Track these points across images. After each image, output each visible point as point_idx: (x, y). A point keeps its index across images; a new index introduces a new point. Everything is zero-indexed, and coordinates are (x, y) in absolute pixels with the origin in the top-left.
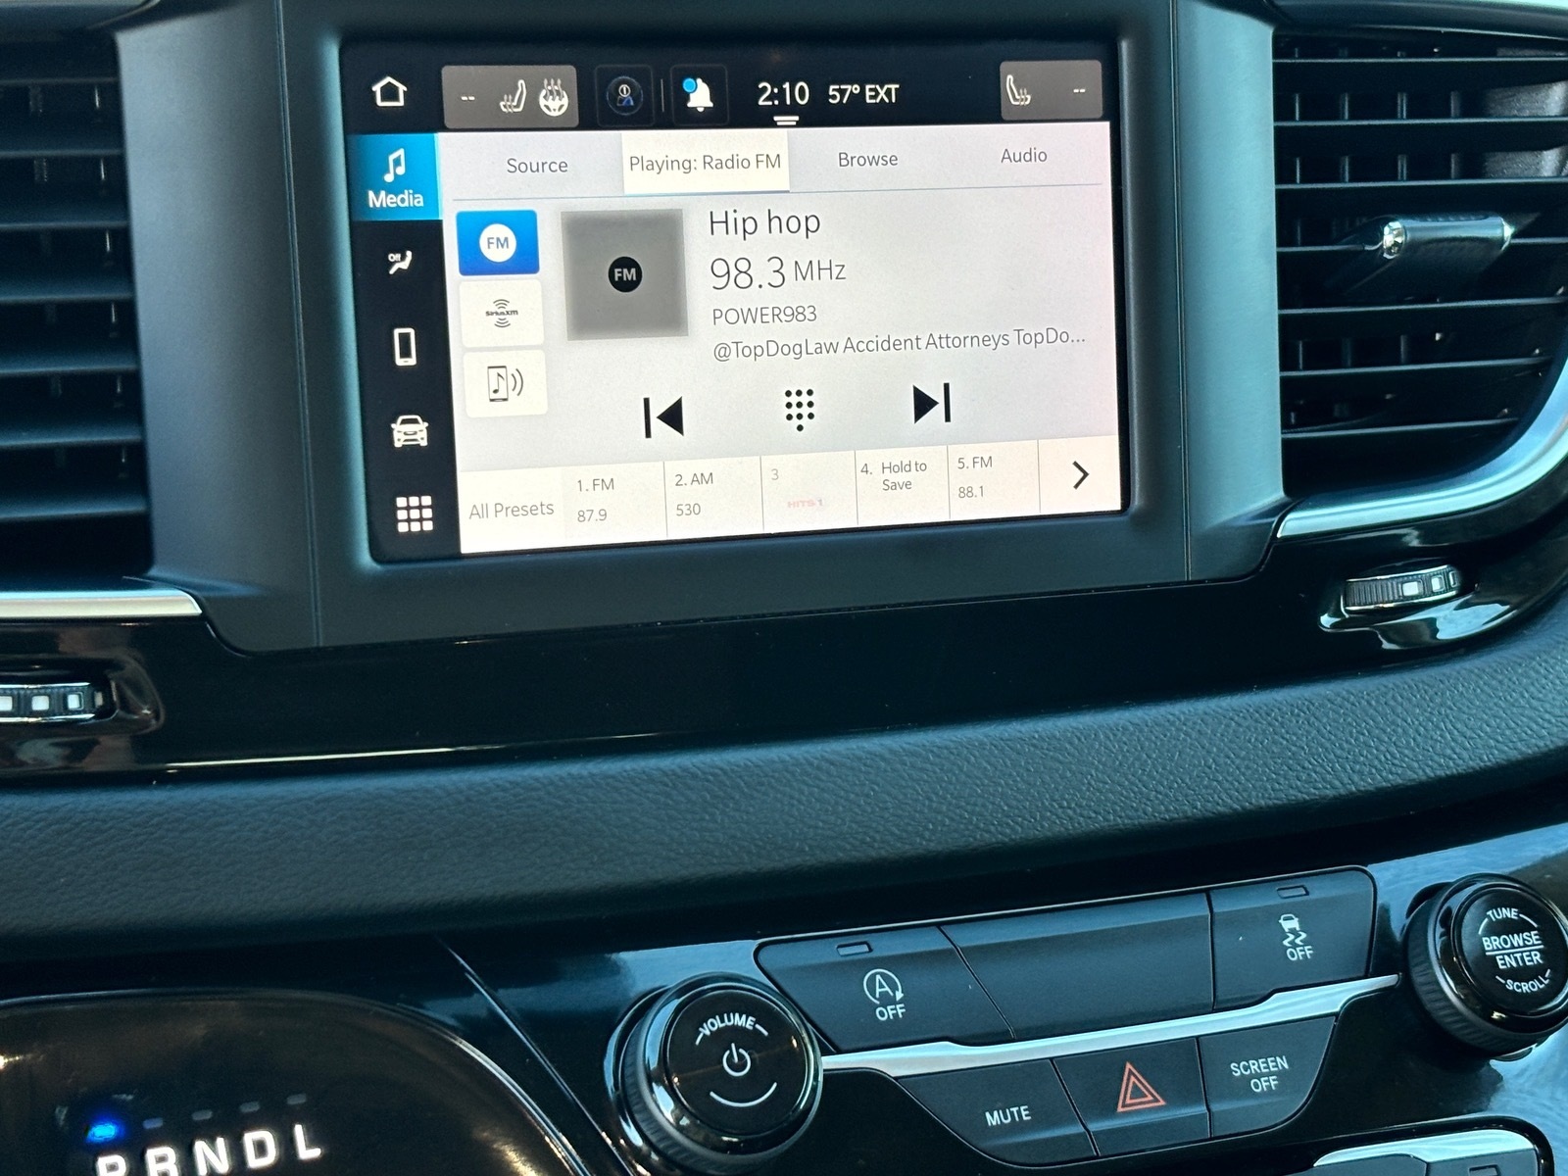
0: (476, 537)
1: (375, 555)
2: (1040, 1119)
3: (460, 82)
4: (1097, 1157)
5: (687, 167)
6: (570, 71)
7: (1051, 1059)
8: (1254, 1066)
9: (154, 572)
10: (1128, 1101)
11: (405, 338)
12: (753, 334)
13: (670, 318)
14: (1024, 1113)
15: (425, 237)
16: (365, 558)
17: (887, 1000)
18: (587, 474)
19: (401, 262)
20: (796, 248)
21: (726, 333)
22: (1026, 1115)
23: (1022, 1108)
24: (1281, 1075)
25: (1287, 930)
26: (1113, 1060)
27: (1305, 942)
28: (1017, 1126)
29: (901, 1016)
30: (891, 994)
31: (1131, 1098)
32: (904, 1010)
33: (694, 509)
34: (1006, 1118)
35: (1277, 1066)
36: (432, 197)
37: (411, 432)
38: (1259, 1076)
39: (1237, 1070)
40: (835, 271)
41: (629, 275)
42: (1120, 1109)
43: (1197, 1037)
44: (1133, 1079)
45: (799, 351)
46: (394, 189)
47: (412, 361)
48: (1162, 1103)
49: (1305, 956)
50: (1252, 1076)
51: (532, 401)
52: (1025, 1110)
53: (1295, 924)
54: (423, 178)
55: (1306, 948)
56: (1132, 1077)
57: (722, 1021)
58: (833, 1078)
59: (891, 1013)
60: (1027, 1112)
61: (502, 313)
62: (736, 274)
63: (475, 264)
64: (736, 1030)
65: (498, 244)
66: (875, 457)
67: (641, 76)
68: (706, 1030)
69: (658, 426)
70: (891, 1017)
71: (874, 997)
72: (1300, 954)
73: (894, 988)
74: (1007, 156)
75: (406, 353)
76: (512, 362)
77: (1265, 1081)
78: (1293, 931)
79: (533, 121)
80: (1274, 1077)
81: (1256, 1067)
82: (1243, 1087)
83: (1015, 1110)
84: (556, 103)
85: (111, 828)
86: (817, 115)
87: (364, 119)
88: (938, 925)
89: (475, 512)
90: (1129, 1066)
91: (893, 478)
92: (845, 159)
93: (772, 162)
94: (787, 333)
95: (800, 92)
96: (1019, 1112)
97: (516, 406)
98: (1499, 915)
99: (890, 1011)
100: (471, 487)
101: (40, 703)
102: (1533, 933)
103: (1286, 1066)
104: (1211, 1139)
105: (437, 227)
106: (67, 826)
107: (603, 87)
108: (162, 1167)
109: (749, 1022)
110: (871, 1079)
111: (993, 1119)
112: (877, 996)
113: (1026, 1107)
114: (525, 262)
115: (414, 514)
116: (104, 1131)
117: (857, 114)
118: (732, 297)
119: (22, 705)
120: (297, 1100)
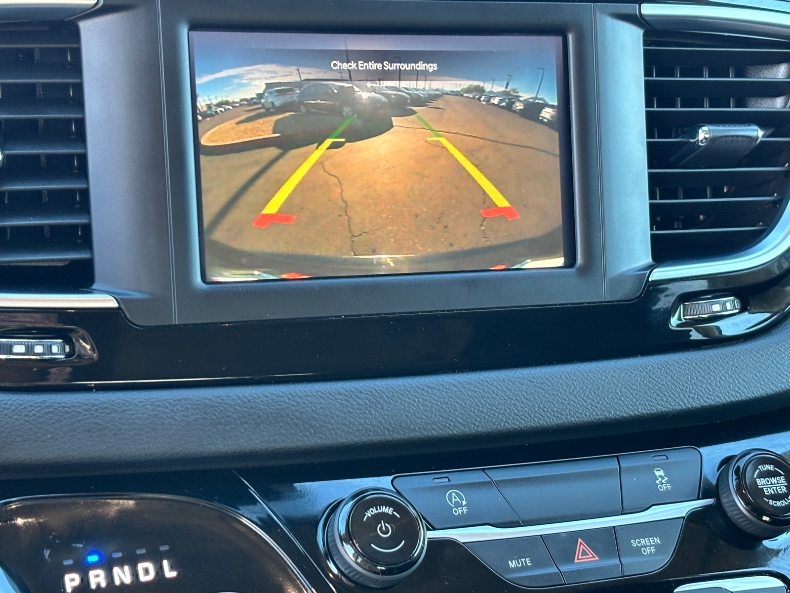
1: (204, 279)
2: (536, 564)
4: (565, 584)
7: (541, 536)
8: (643, 540)
9: (94, 287)
10: (580, 557)
14: (528, 562)
16: (198, 281)
17: (458, 505)
22: (529, 563)
23: (527, 559)
24: (657, 546)
25: (657, 476)
26: (573, 536)
27: (667, 482)
28: (524, 568)
29: (465, 513)
30: (460, 502)
31: (581, 556)
32: (467, 510)
34: (519, 564)
35: (654, 542)
38: (645, 547)
39: (634, 543)
42: (576, 561)
43: (614, 527)
44: (582, 546)
48: (597, 558)
49: (667, 488)
50: (642, 547)
52: (528, 560)
53: (661, 473)
55: (668, 485)
56: (581, 545)
57: (377, 510)
58: (432, 543)
59: (460, 511)
60: (529, 561)
64: (383, 513)
68: (369, 514)
70: (460, 513)
71: (452, 503)
72: (665, 487)
73: (462, 499)
77: (649, 549)
78: (661, 476)
80: (653, 547)
81: (644, 542)
82: (638, 551)
83: (523, 560)
85: (73, 411)
88: (483, 470)
90: (580, 540)
96: (525, 561)
98: (764, 468)
99: (460, 510)
101: (39, 349)
102: (781, 477)
103: (659, 542)
104: (622, 577)
106: (51, 410)
109: (390, 510)
110: (451, 544)
111: (512, 564)
112: (453, 503)
113: (529, 559)
116: (68, 561)
119: (29, 350)
120: (164, 548)
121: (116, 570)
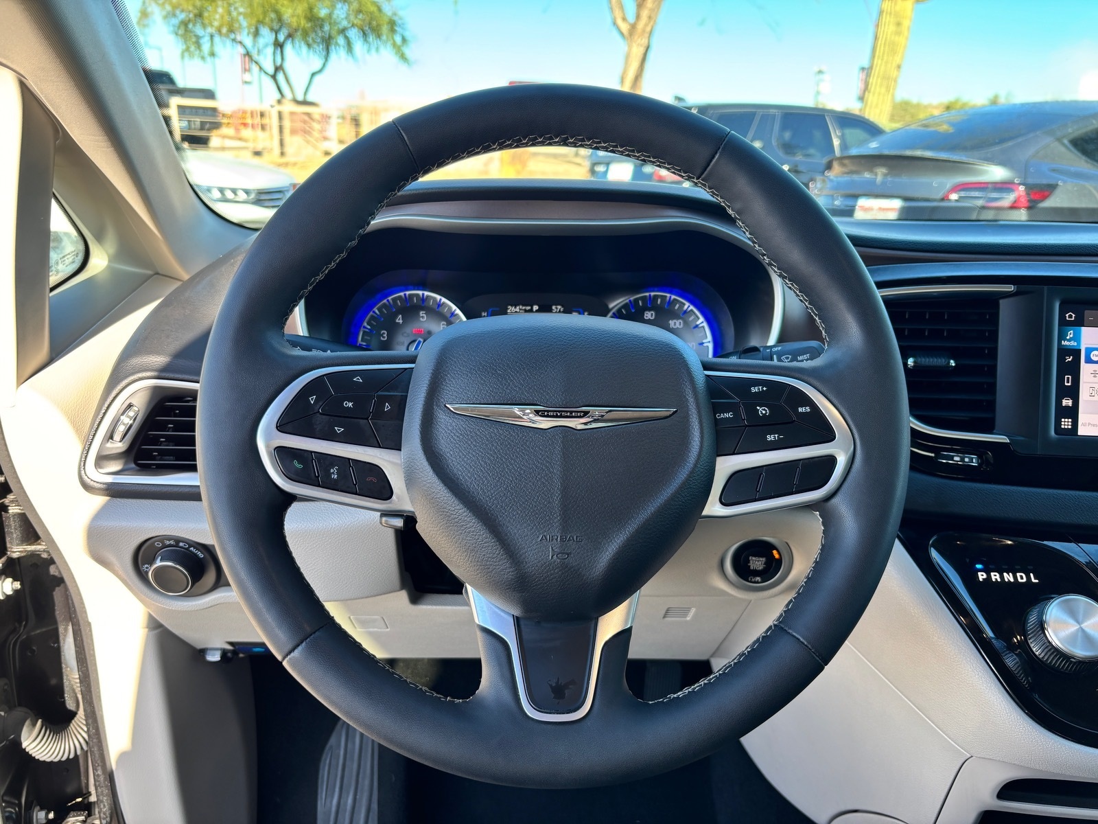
0: (1082, 431)
1: (1056, 433)
3: (1090, 314)
9: (994, 431)
11: (1068, 378)
15: (1076, 353)
19: (1069, 359)
36: (1079, 343)
37: (1067, 402)
46: (1069, 340)
47: (1069, 384)
54: (1077, 338)
61: (1095, 374)
63: (1089, 361)
75: (1068, 382)
87: (1064, 323)
89: (1083, 424)
100: (1082, 418)
101: (967, 460)
105: (1079, 351)
108: (996, 577)
115: (1066, 423)
119: (962, 460)
121: (1006, 574)
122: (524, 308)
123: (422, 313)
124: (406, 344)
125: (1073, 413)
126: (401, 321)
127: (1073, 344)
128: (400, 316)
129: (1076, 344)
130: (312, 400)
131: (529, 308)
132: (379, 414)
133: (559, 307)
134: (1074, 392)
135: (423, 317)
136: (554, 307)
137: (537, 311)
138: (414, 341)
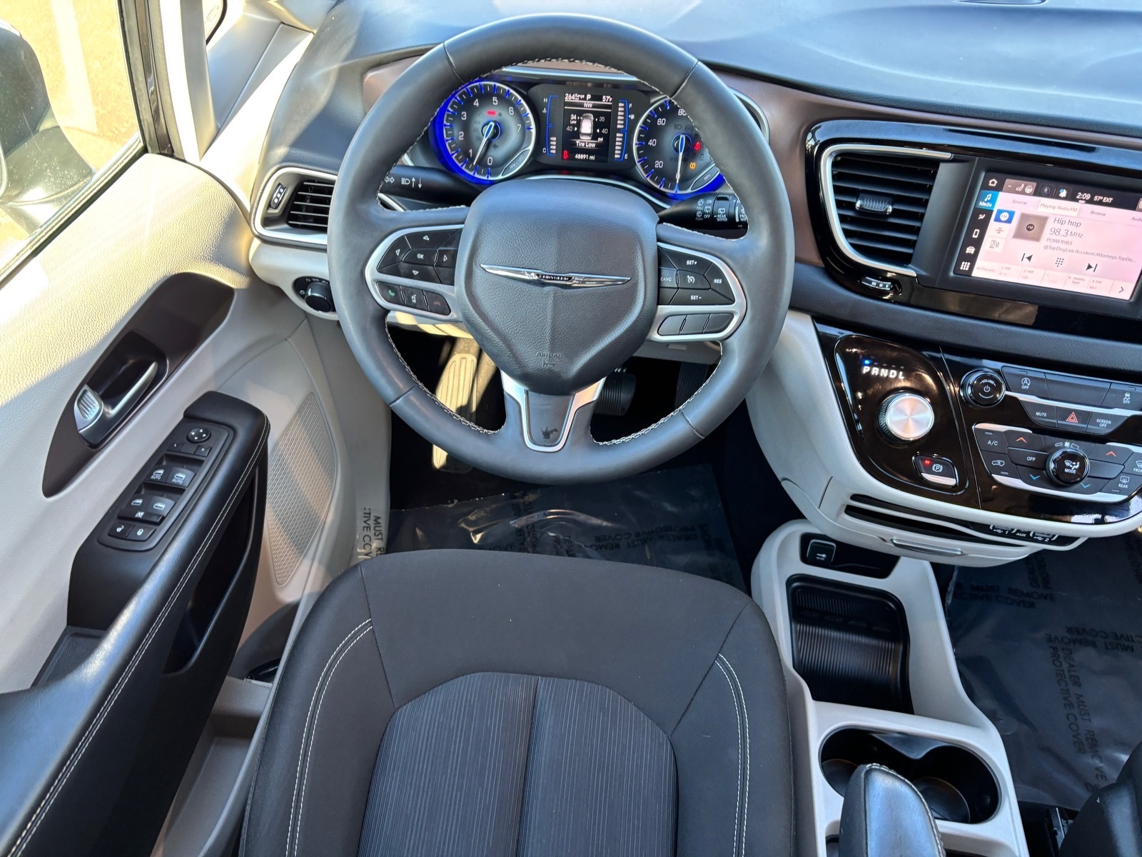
0: (977, 273)
1: (954, 273)
2: (1048, 417)
3: (1009, 182)
4: (1056, 428)
5: (1054, 208)
6: (1035, 184)
7: (1056, 406)
8: (1102, 421)
9: (910, 265)
10: (1069, 420)
11: (977, 232)
12: (1055, 245)
13: (1037, 239)
15: (988, 213)
16: (952, 274)
17: (1026, 384)
18: (1005, 266)
19: (981, 217)
20: (1072, 229)
21: (1049, 244)
22: (1046, 415)
24: (1108, 425)
26: (1070, 411)
28: (1043, 417)
31: (1071, 419)
32: (1028, 387)
33: (1026, 278)
34: (1041, 415)
35: (1108, 423)
36: (993, 205)
37: (970, 250)
38: (1103, 423)
39: (1098, 421)
40: (1080, 235)
41: (1031, 228)
42: (1067, 420)
43: (1092, 411)
45: (1064, 250)
46: (986, 202)
47: (976, 236)
48: (1077, 422)
49: (1127, 402)
50: (1101, 423)
51: (998, 250)
53: (1129, 395)
54: (993, 201)
55: (1129, 401)
56: (1073, 415)
58: (1006, 396)
61: (999, 231)
62: (1056, 232)
63: (997, 219)
64: (989, 383)
65: (1004, 217)
66: (1073, 276)
67: (1051, 188)
68: (983, 382)
69: (1025, 259)
70: (1025, 388)
71: (1023, 383)
73: (1028, 382)
74: (1133, 219)
76: (998, 240)
77: (1104, 425)
78: (1127, 396)
79: (1023, 193)
80: (1106, 425)
82: (1098, 424)
84: (1029, 190)
86: (1090, 202)
88: (1045, 373)
89: (978, 269)
90: (1073, 413)
91: (1075, 280)
92: (1092, 212)
93: (1075, 210)
94: (1064, 246)
95: (1088, 196)
96: (1044, 414)
97: (996, 250)
100: (979, 263)
101: (881, 285)
103: (1110, 423)
104: (1085, 431)
105: (992, 211)
107: (1042, 188)
108: (875, 372)
109: (993, 382)
110: (1015, 399)
111: (1038, 414)
114: (1009, 221)
115: (965, 266)
116: (867, 362)
117: (1100, 203)
118: (1054, 237)
119: (878, 285)
120: (902, 367)
121: (883, 370)
122: (579, 96)
123: (494, 99)
124: (482, 125)
125: (972, 259)
126: (477, 104)
127: (989, 205)
128: (477, 100)
129: (991, 205)
130: (398, 252)
131: (583, 96)
132: (440, 264)
133: (608, 97)
134: (978, 244)
135: (495, 102)
136: (604, 97)
137: (589, 100)
138: (487, 124)
